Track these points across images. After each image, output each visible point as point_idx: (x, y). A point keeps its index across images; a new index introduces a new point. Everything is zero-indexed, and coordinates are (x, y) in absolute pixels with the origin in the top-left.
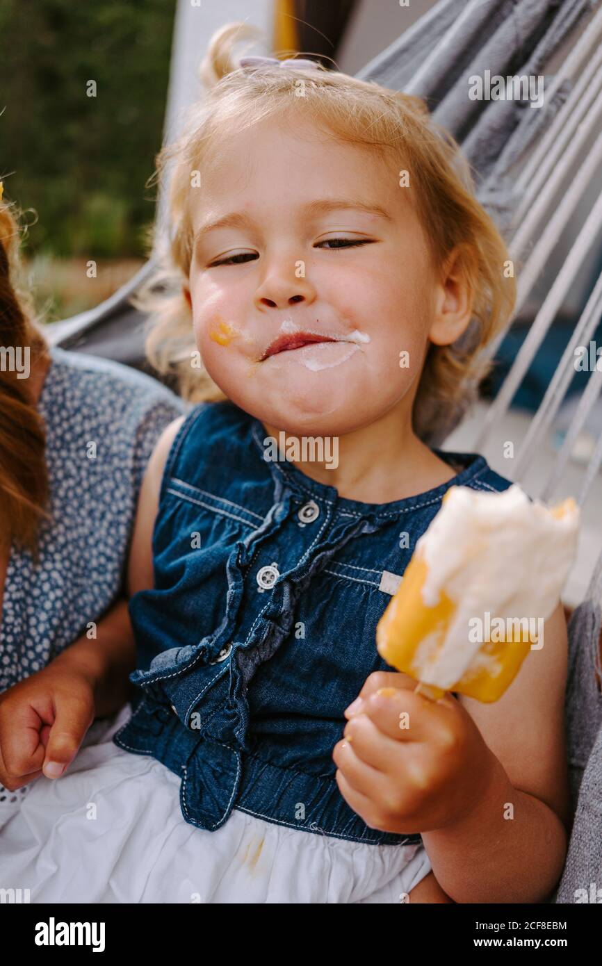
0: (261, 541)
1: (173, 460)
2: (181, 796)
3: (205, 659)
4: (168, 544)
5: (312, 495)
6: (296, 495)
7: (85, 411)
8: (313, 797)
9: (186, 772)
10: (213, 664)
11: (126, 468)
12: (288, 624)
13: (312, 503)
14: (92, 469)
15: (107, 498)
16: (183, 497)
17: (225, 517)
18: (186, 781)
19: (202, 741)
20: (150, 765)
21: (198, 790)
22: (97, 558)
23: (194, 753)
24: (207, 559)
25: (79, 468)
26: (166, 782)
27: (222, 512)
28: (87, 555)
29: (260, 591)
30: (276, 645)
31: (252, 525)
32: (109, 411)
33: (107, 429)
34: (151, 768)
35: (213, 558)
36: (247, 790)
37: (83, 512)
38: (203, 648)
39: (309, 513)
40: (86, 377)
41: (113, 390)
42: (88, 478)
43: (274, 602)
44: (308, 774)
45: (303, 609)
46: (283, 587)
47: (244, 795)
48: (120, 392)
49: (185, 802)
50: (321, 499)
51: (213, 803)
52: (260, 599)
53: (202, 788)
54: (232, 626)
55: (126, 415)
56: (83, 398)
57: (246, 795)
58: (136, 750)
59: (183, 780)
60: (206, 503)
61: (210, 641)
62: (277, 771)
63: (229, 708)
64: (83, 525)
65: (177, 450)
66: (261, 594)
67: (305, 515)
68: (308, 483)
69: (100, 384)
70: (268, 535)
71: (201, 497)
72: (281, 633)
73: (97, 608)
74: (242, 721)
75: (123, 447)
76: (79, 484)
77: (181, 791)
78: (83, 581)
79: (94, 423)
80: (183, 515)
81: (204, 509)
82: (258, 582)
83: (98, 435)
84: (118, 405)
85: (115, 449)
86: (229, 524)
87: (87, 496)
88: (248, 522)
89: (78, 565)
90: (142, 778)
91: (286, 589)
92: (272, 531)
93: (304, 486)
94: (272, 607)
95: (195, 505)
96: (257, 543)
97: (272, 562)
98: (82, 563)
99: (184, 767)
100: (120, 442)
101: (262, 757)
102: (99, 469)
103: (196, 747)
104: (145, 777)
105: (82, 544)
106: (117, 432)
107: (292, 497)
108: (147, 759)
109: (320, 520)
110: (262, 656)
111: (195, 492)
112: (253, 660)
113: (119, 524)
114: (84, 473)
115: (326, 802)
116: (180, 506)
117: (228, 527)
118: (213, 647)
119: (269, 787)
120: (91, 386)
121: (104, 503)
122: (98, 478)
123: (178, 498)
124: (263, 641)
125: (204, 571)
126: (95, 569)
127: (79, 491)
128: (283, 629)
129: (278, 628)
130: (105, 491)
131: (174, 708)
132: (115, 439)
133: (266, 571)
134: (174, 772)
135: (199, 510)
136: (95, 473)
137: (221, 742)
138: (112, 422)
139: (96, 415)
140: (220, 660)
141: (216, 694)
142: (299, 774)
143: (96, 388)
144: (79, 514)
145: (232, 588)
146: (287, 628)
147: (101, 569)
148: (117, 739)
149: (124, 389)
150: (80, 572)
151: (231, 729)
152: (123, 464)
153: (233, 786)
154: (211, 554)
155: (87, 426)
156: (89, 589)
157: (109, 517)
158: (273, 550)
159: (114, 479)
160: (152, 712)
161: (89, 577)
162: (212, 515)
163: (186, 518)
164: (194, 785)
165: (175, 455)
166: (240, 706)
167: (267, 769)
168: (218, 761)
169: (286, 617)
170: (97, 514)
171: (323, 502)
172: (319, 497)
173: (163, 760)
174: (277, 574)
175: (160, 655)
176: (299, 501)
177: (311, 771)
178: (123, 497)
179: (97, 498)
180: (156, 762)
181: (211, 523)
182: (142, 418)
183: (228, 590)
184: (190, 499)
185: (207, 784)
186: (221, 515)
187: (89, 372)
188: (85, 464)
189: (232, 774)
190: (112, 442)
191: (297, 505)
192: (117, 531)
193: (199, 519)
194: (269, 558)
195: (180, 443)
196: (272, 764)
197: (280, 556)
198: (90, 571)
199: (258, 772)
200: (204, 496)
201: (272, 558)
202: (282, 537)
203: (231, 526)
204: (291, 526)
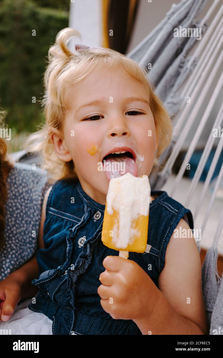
0: (79, 228)
1: (49, 200)
2: (53, 329)
3: (59, 274)
4: (48, 231)
5: (98, 209)
6: (92, 209)
7: (23, 184)
8: (103, 327)
9: (54, 319)
10: (62, 276)
11: (38, 204)
12: (90, 259)
13: (98, 212)
14: (26, 206)
15: (32, 216)
16: (53, 214)
17: (68, 220)
18: (54, 322)
19: (60, 307)
20: (42, 316)
21: (59, 326)
22: (29, 238)
23: (57, 311)
24: (60, 236)
25: (21, 206)
26: (47, 323)
27: (66, 218)
28: (25, 238)
29: (79, 247)
30: (86, 267)
31: (77, 222)
32: (32, 184)
33: (31, 191)
34: (42, 317)
35: (62, 236)
36: (78, 325)
37: (23, 222)
38: (58, 270)
39: (97, 216)
40: (24, 172)
41: (34, 176)
42: (25, 209)
43: (84, 251)
44: (101, 318)
45: (96, 253)
46: (87, 245)
47: (76, 327)
48: (36, 177)
49: (54, 331)
50: (101, 210)
51: (64, 331)
52: (79, 250)
53: (60, 325)
54: (70, 261)
55: (38, 185)
56: (22, 180)
57: (77, 327)
58: (37, 311)
59: (53, 322)
60: (61, 215)
61: (61, 267)
62: (89, 317)
63: (68, 293)
64: (23, 227)
65: (51, 196)
66: (80, 248)
67: (96, 217)
68: (96, 204)
69: (29, 174)
70: (82, 226)
71: (59, 213)
72: (87, 263)
73: (29, 257)
74: (72, 298)
75: (37, 197)
76: (22, 211)
77: (53, 326)
78: (24, 247)
79: (27, 189)
80: (53, 220)
81: (61, 218)
82: (79, 244)
83: (28, 193)
84: (35, 182)
85: (34, 198)
86: (69, 222)
87: (25, 216)
88: (76, 221)
89: (21, 241)
90: (38, 322)
91: (88, 246)
92: (83, 224)
93: (95, 206)
94: (83, 253)
95: (57, 216)
96: (77, 229)
97: (84, 236)
98: (23, 241)
99: (53, 317)
100: (36, 195)
101: (82, 312)
102: (28, 205)
103: (58, 309)
104: (39, 321)
105: (23, 234)
106: (35, 191)
107: (90, 211)
108: (41, 314)
109: (102, 218)
110: (80, 272)
111: (57, 211)
112: (76, 274)
113: (36, 225)
114: (23, 207)
115: (108, 329)
116: (52, 218)
117: (69, 224)
118: (62, 270)
119: (86, 324)
120: (25, 175)
121: (31, 218)
122: (28, 209)
123: (51, 214)
124: (80, 266)
125: (59, 241)
126: (28, 243)
127: (22, 214)
128: (88, 261)
129: (86, 261)
130: (31, 213)
131: (48, 293)
132: (34, 194)
133: (82, 239)
134: (50, 319)
135: (59, 218)
136: (27, 207)
137: (66, 306)
138: (33, 188)
139: (27, 186)
140: (65, 274)
141: (63, 287)
142: (97, 318)
143: (27, 176)
144: (22, 223)
145: (69, 247)
146: (90, 261)
147: (30, 242)
148: (30, 307)
149: (37, 176)
150: (22, 244)
151: (68, 301)
152: (37, 203)
153: (72, 324)
154: (61, 234)
155: (24, 190)
156: (26, 250)
157: (32, 223)
158: (84, 231)
159: (34, 209)
160: (42, 295)
161: (26, 246)
162: (63, 219)
163: (54, 222)
164: (57, 324)
165: (50, 198)
166: (71, 292)
167: (85, 316)
168: (66, 314)
169: (89, 256)
170: (28, 222)
171: (102, 211)
172: (101, 209)
173: (46, 314)
174: (85, 240)
175: (43, 273)
176: (93, 212)
177: (102, 317)
178: (37, 215)
179: (28, 216)
180: (44, 315)
181: (63, 222)
182: (44, 186)
183: (67, 247)
184: (56, 215)
185: (62, 323)
186: (66, 219)
187: (25, 170)
188: (24, 204)
189: (71, 319)
190: (33, 195)
191: (92, 213)
192: (36, 228)
193: (58, 222)
194: (82, 234)
195: (51, 194)
196: (87, 315)
197: (86, 233)
198: (26, 244)
199: (81, 318)
200: (61, 213)
201: (84, 234)
202: (88, 226)
203: (70, 223)
204: (91, 221)
